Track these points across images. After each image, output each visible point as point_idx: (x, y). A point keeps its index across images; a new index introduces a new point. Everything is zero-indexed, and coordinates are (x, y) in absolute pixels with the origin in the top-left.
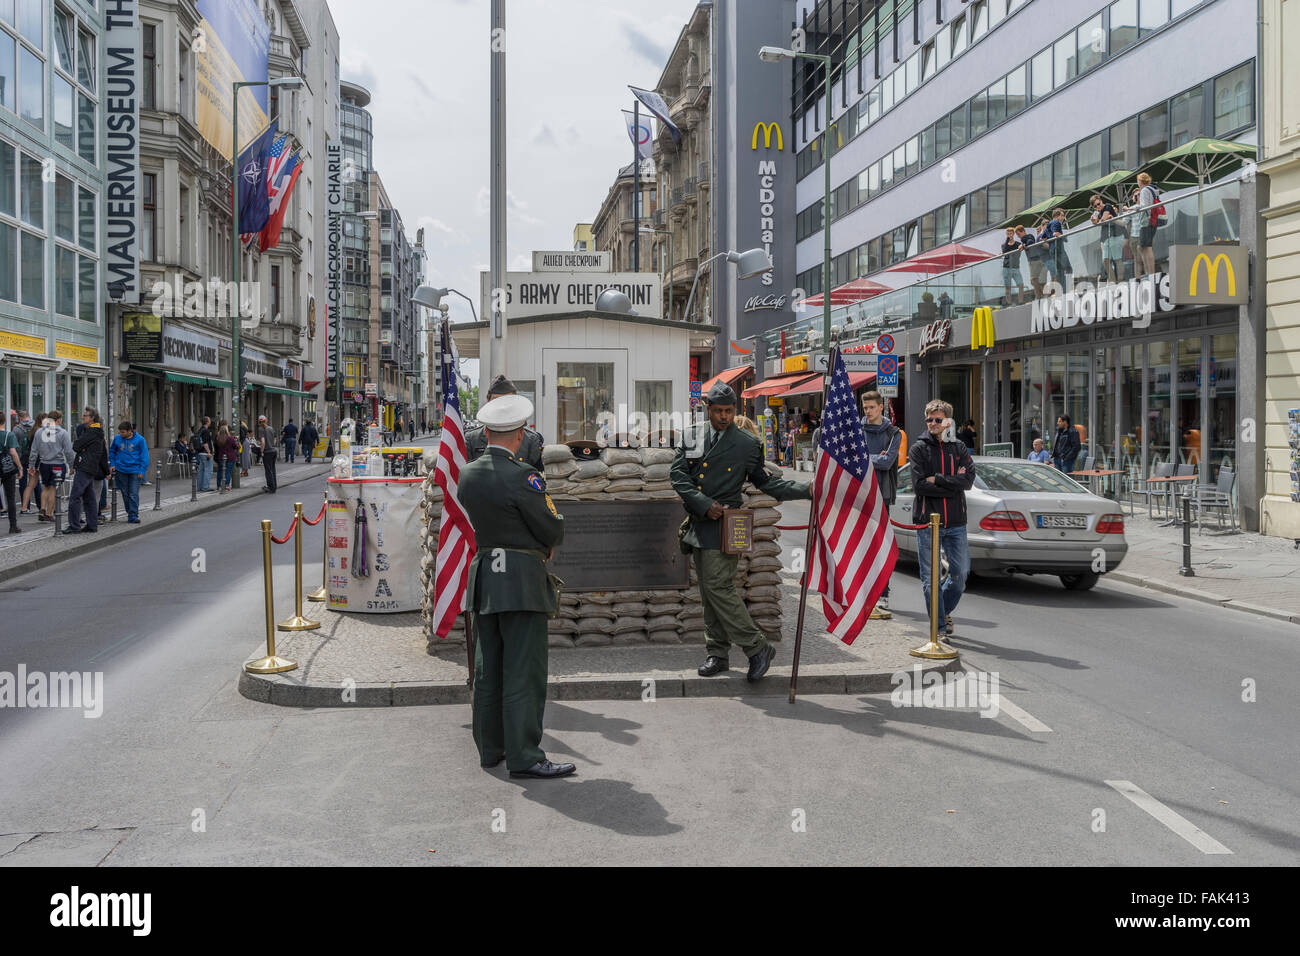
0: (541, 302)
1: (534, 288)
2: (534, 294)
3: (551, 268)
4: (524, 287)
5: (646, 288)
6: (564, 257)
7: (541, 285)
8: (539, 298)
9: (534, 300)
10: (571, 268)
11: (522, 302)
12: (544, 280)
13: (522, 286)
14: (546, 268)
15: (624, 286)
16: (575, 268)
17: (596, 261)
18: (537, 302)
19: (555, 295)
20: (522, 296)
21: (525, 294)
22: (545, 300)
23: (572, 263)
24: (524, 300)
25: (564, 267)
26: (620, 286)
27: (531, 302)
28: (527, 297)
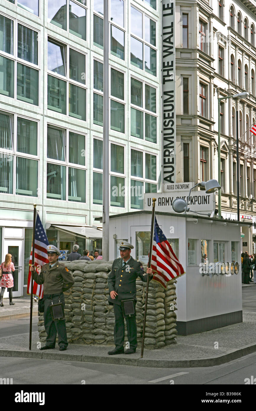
0: (166, 205)
1: (163, 199)
2: (163, 202)
3: (170, 190)
4: (160, 199)
5: (208, 197)
6: (175, 186)
7: (166, 198)
8: (165, 203)
9: (163, 204)
10: (177, 190)
11: (159, 205)
12: (167, 196)
13: (159, 198)
14: (168, 190)
15: (199, 197)
16: (179, 190)
17: (187, 187)
18: (164, 205)
19: (171, 201)
20: (159, 203)
21: (160, 202)
22: (167, 204)
23: (178, 188)
24: (160, 204)
25: (175, 190)
26: (197, 196)
27: (162, 205)
28: (161, 203)
